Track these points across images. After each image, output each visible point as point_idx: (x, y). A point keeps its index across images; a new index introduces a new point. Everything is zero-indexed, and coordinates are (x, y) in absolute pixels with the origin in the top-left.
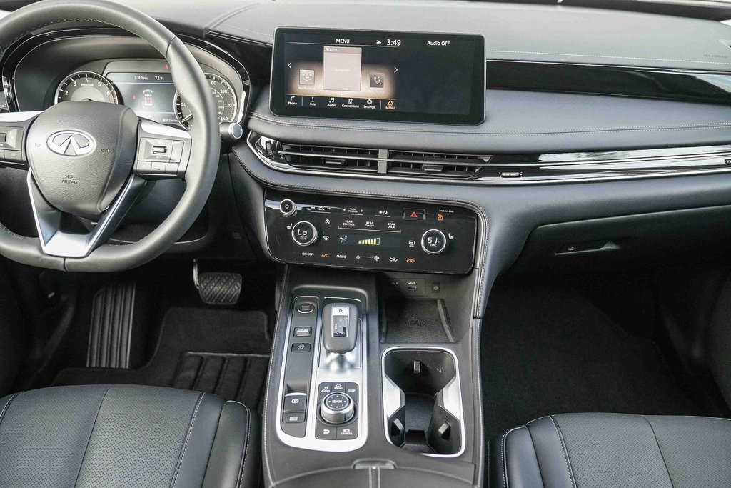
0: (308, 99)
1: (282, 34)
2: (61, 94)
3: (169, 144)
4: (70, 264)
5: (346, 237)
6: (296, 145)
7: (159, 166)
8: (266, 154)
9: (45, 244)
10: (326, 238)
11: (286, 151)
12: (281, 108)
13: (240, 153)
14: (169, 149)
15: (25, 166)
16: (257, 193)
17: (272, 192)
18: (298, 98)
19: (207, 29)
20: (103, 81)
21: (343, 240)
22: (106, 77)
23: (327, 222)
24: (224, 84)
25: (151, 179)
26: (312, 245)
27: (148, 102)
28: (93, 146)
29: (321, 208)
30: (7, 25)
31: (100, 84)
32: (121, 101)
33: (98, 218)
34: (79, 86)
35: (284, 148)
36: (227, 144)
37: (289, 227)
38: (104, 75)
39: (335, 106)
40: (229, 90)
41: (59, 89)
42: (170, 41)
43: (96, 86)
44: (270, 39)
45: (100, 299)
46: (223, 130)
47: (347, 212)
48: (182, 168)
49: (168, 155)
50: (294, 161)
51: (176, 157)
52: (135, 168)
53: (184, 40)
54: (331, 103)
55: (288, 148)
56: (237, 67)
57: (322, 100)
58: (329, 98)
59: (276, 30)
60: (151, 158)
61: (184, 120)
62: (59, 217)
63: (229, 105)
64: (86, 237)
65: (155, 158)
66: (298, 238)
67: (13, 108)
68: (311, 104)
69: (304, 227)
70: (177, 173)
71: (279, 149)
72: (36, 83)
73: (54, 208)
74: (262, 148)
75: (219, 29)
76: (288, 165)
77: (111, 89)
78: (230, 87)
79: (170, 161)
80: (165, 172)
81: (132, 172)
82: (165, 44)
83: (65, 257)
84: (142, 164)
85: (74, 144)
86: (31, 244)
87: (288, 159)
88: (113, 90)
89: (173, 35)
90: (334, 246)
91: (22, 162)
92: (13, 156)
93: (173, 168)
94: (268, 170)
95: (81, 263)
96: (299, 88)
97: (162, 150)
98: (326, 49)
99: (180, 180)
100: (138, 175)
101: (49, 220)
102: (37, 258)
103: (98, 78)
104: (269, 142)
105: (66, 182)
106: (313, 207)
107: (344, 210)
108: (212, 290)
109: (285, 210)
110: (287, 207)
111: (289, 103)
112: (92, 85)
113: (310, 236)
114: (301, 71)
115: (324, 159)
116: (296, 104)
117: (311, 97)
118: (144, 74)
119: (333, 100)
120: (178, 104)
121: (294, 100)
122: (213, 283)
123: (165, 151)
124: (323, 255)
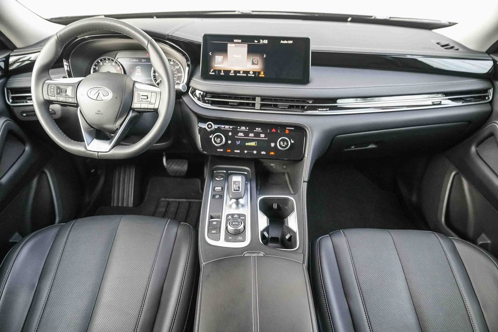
0: (220, 71)
1: (206, 37)
2: (94, 69)
3: (149, 94)
4: (100, 156)
5: (239, 141)
6: (214, 95)
7: (145, 106)
8: (199, 99)
9: (88, 145)
10: (229, 142)
11: (209, 98)
12: (206, 76)
13: (185, 99)
14: (149, 97)
15: (77, 106)
16: (195, 119)
17: (202, 119)
18: (215, 71)
19: (168, 35)
20: (116, 62)
21: (238, 143)
23: (230, 134)
24: (177, 63)
25: (141, 112)
26: (222, 145)
27: (139, 73)
28: (111, 96)
29: (227, 127)
30: (65, 32)
31: (114, 64)
32: (125, 72)
33: (115, 132)
34: (103, 65)
35: (208, 96)
36: (179, 95)
37: (211, 137)
38: (116, 59)
39: (233, 74)
40: (180, 67)
41: (93, 67)
42: (149, 41)
43: (112, 65)
44: (199, 39)
45: (117, 173)
46: (176, 87)
47: (240, 129)
48: (156, 107)
49: (149, 100)
50: (213, 103)
51: (153, 101)
52: (132, 107)
53: (156, 40)
55: (210, 96)
56: (184, 55)
57: (227, 72)
58: (230, 71)
59: (203, 35)
60: (141, 102)
61: (157, 83)
62: (95, 132)
63: (180, 75)
64: (108, 141)
65: (142, 101)
66: (215, 142)
67: (70, 76)
68: (221, 74)
69: (218, 136)
70: (153, 109)
71: (206, 97)
72: (82, 63)
73: (92, 127)
74: (196, 96)
75: (173, 35)
76: (210, 105)
77: (119, 66)
78: (180, 65)
79: (150, 103)
80: (147, 109)
81: (131, 108)
82: (146, 42)
83: (98, 152)
84: (136, 105)
85: (101, 94)
86: (81, 145)
87: (210, 102)
88: (121, 67)
89: (150, 38)
90: (234, 146)
91: (75, 104)
92: (70, 100)
93: (151, 106)
94: (200, 108)
95: (106, 155)
96: (215, 65)
97: (146, 97)
98: (229, 45)
99: (155, 112)
100: (134, 110)
101: (90, 133)
102: (85, 152)
103: (113, 60)
104: (200, 93)
105: (97, 114)
106: (223, 126)
107: (239, 128)
108: (173, 168)
109: (209, 128)
110: (210, 126)
111: (210, 73)
112: (110, 64)
113: (221, 141)
114: (216, 56)
115: (228, 102)
116: (214, 73)
117: (221, 70)
118: (136, 58)
119: (232, 72)
120: (154, 74)
121: (213, 72)
122: (173, 165)
123: (147, 98)
124: (228, 151)
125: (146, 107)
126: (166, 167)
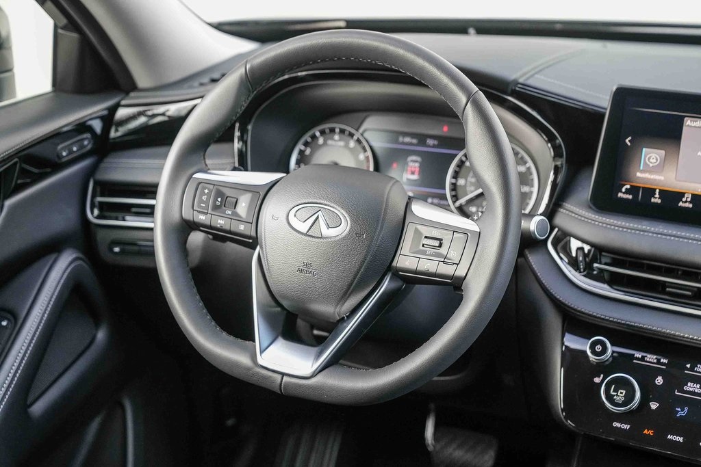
0: (650, 192)
1: (623, 96)
2: (301, 153)
3: (446, 236)
4: (287, 384)
5: (686, 409)
6: (622, 257)
7: (428, 265)
8: (574, 263)
9: (261, 352)
10: (654, 406)
11: (606, 264)
12: (605, 202)
13: (534, 259)
14: (446, 244)
15: (252, 242)
16: (553, 321)
17: (576, 323)
18: (634, 190)
19: (516, 83)
20: (359, 141)
21: (682, 412)
22: (362, 135)
23: (659, 381)
24: (522, 158)
25: (411, 280)
26: (631, 412)
27: (413, 173)
28: (344, 228)
29: (651, 358)
31: (352, 144)
32: (377, 168)
33: (332, 327)
34: (325, 143)
35: (604, 260)
36: (529, 243)
37: (597, 380)
38: (361, 130)
39: (690, 206)
40: (529, 169)
41: (300, 146)
42: (470, 96)
43: (347, 146)
44: (602, 100)
46: (524, 224)
47: (692, 369)
48: (461, 272)
49: (443, 251)
50: (615, 281)
51: (454, 255)
52: (394, 264)
54: (686, 202)
55: (608, 261)
56: (551, 138)
57: (672, 197)
58: (683, 194)
59: (614, 89)
60: (419, 253)
61: (458, 204)
62: (282, 318)
63: (525, 189)
64: (315, 350)
65: (424, 253)
66: (610, 398)
67: (242, 165)
68: (653, 200)
69: (621, 383)
70: (452, 278)
71: (595, 260)
72: (275, 135)
73: (278, 304)
74: (568, 253)
75: (531, 82)
76: (606, 286)
77: (365, 151)
78: (530, 164)
79: (446, 260)
80: (435, 275)
81: (389, 269)
82: (463, 99)
83: (283, 374)
84: (406, 260)
86: (244, 349)
87: (606, 276)
88: (369, 153)
89: (474, 88)
90: (666, 421)
91: (250, 237)
92: (242, 228)
93: (447, 270)
94: (575, 290)
95: (301, 386)
96: (639, 174)
97: (436, 243)
98: (688, 122)
99: (453, 289)
100: (396, 273)
101: (269, 318)
102: (249, 369)
103: (351, 135)
104: (582, 249)
105: (302, 271)
106: (638, 355)
107: (688, 366)
108: (451, 454)
109: (594, 352)
110: (599, 348)
111: (620, 195)
112: (342, 143)
113: (630, 397)
114: (644, 149)
115: (664, 284)
116: (630, 197)
117: (655, 190)
118: (413, 135)
119: (688, 197)
120: (454, 181)
121: (627, 192)
122: (454, 446)
123: (440, 245)
124: (646, 431)
125: (433, 270)
126: (431, 448)
